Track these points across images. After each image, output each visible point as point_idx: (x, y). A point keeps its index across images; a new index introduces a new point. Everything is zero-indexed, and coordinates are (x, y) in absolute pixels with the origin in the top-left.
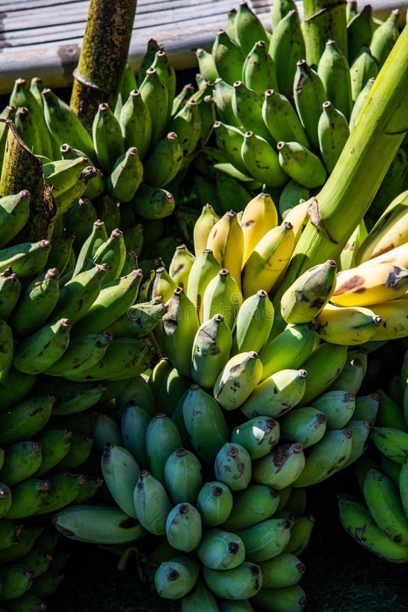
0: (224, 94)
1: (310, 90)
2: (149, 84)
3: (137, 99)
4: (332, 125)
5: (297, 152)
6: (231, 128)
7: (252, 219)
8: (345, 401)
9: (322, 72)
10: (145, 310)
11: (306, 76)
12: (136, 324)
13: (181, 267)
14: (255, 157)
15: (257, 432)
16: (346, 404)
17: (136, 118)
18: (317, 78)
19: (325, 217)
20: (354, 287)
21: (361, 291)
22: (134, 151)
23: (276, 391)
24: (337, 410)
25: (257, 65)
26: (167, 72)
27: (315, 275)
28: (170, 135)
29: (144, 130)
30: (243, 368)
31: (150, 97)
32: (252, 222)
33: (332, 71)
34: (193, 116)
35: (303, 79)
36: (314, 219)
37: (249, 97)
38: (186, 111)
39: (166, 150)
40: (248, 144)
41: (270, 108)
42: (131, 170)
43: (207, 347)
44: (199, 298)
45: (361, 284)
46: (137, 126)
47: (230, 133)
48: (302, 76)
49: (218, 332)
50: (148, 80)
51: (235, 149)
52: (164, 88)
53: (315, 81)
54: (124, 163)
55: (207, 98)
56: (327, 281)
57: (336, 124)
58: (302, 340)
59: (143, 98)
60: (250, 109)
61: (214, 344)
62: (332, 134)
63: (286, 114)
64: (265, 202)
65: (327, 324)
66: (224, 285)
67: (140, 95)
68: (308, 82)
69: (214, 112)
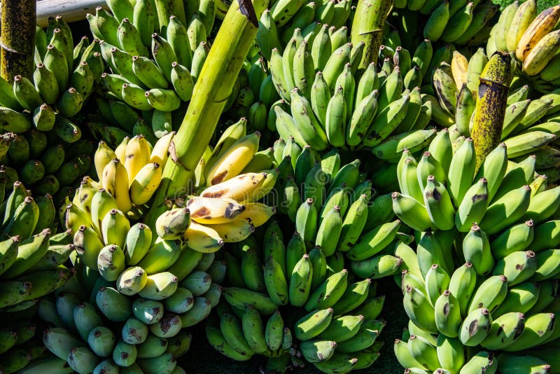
0: (107, 51)
1: (163, 53)
2: (50, 55)
3: (43, 70)
4: (180, 77)
5: (159, 97)
6: (114, 76)
7: (133, 153)
8: (205, 282)
9: (170, 39)
10: (58, 251)
11: (159, 44)
12: (52, 262)
13: (86, 196)
14: (131, 99)
15: (148, 316)
16: (205, 284)
17: (44, 82)
18: (167, 45)
19: (180, 156)
20: (204, 215)
21: (209, 218)
22: (45, 107)
23: (158, 290)
24: (200, 287)
25: (126, 34)
26: (63, 42)
27: (176, 218)
28: (70, 90)
29: (51, 87)
30: (133, 282)
31: (52, 65)
32: (133, 155)
33: (175, 36)
34: (86, 72)
35: (157, 47)
36: (173, 156)
37: (123, 57)
38: (81, 68)
39: (70, 99)
40: (125, 91)
41: (137, 67)
42: (46, 118)
43: (107, 266)
44: (100, 222)
45: (208, 214)
46: (46, 86)
47: (113, 80)
48: (156, 44)
49: (113, 257)
50: (49, 53)
51: (119, 90)
52: (62, 57)
53: (165, 47)
54: (39, 114)
55: (95, 54)
56: (184, 222)
57: (183, 76)
58: (172, 252)
59: (47, 67)
60: (125, 65)
61: (112, 265)
62: (180, 83)
63: (148, 70)
64: (140, 142)
65: (188, 240)
66: (114, 220)
67: (44, 66)
68: (161, 47)
69: (102, 62)
